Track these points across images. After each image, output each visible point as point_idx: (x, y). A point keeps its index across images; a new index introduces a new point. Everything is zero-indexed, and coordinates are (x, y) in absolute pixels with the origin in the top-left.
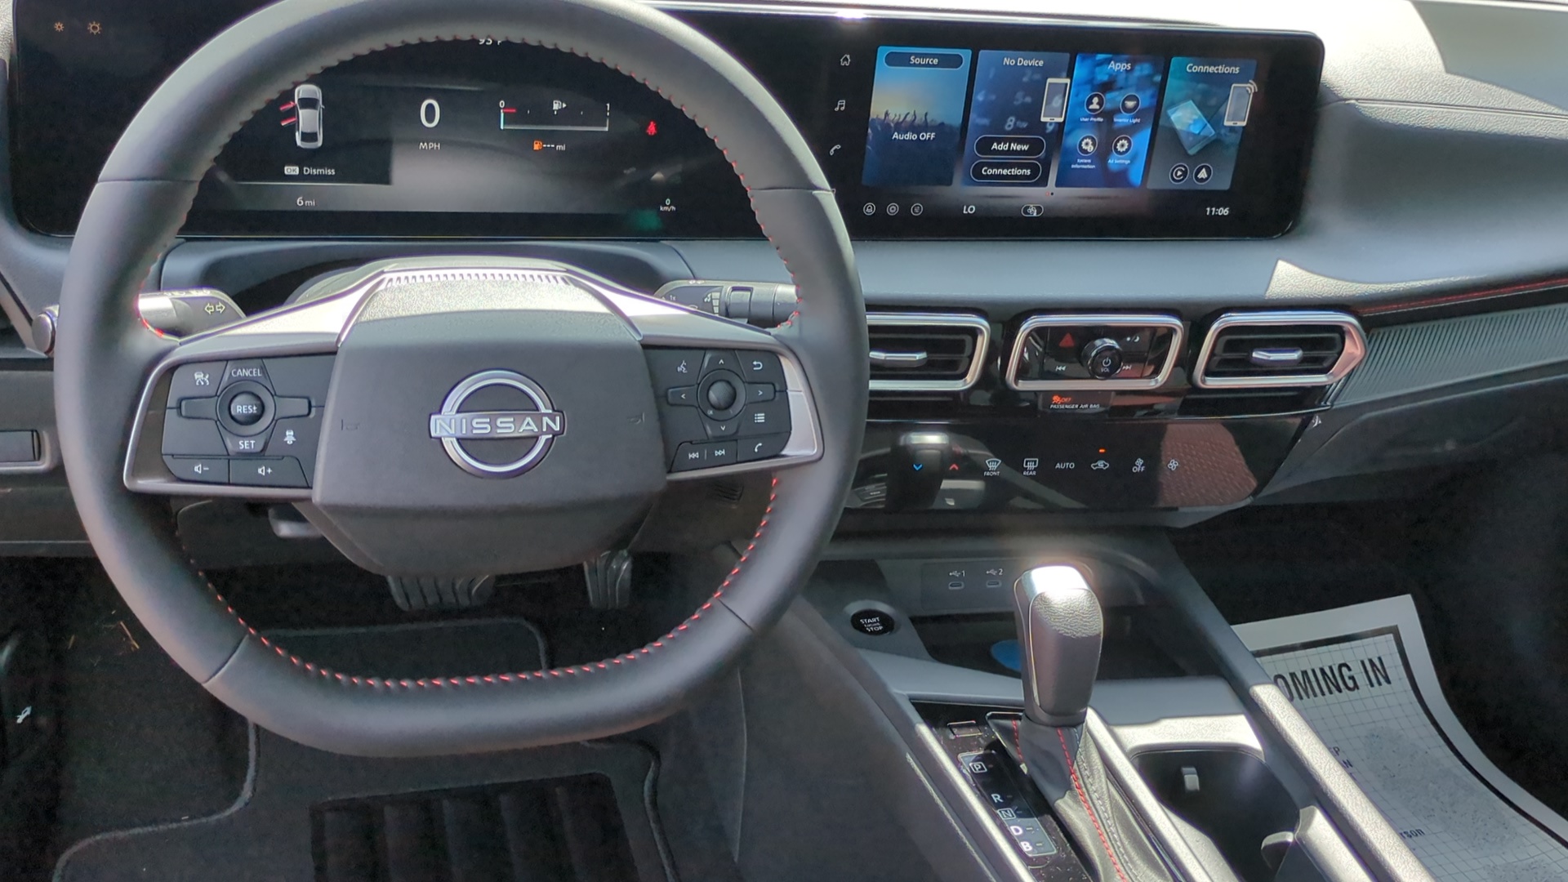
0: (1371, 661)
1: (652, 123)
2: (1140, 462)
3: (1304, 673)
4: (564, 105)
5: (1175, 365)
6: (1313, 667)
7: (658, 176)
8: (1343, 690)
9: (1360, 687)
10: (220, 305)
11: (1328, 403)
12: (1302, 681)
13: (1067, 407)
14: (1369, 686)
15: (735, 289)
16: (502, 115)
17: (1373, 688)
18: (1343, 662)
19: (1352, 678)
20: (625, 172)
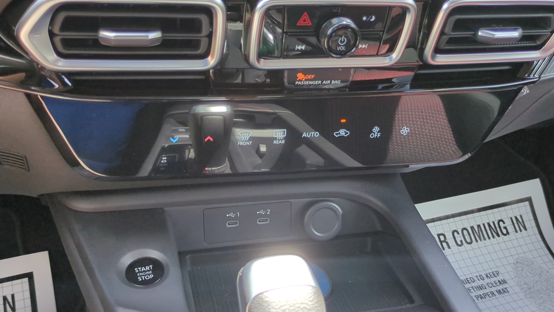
0: (516, 218)
2: (376, 129)
3: (479, 226)
5: (407, 47)
6: (484, 222)
8: (500, 236)
9: (510, 233)
11: (536, 76)
12: (477, 231)
13: (311, 83)
14: (515, 232)
17: (517, 233)
18: (500, 219)
19: (505, 228)
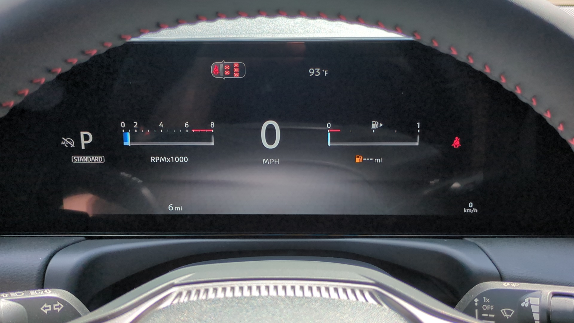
1: (457, 138)
4: (381, 125)
7: (456, 185)
10: (59, 304)
15: (555, 295)
16: (329, 134)
20: (430, 182)
